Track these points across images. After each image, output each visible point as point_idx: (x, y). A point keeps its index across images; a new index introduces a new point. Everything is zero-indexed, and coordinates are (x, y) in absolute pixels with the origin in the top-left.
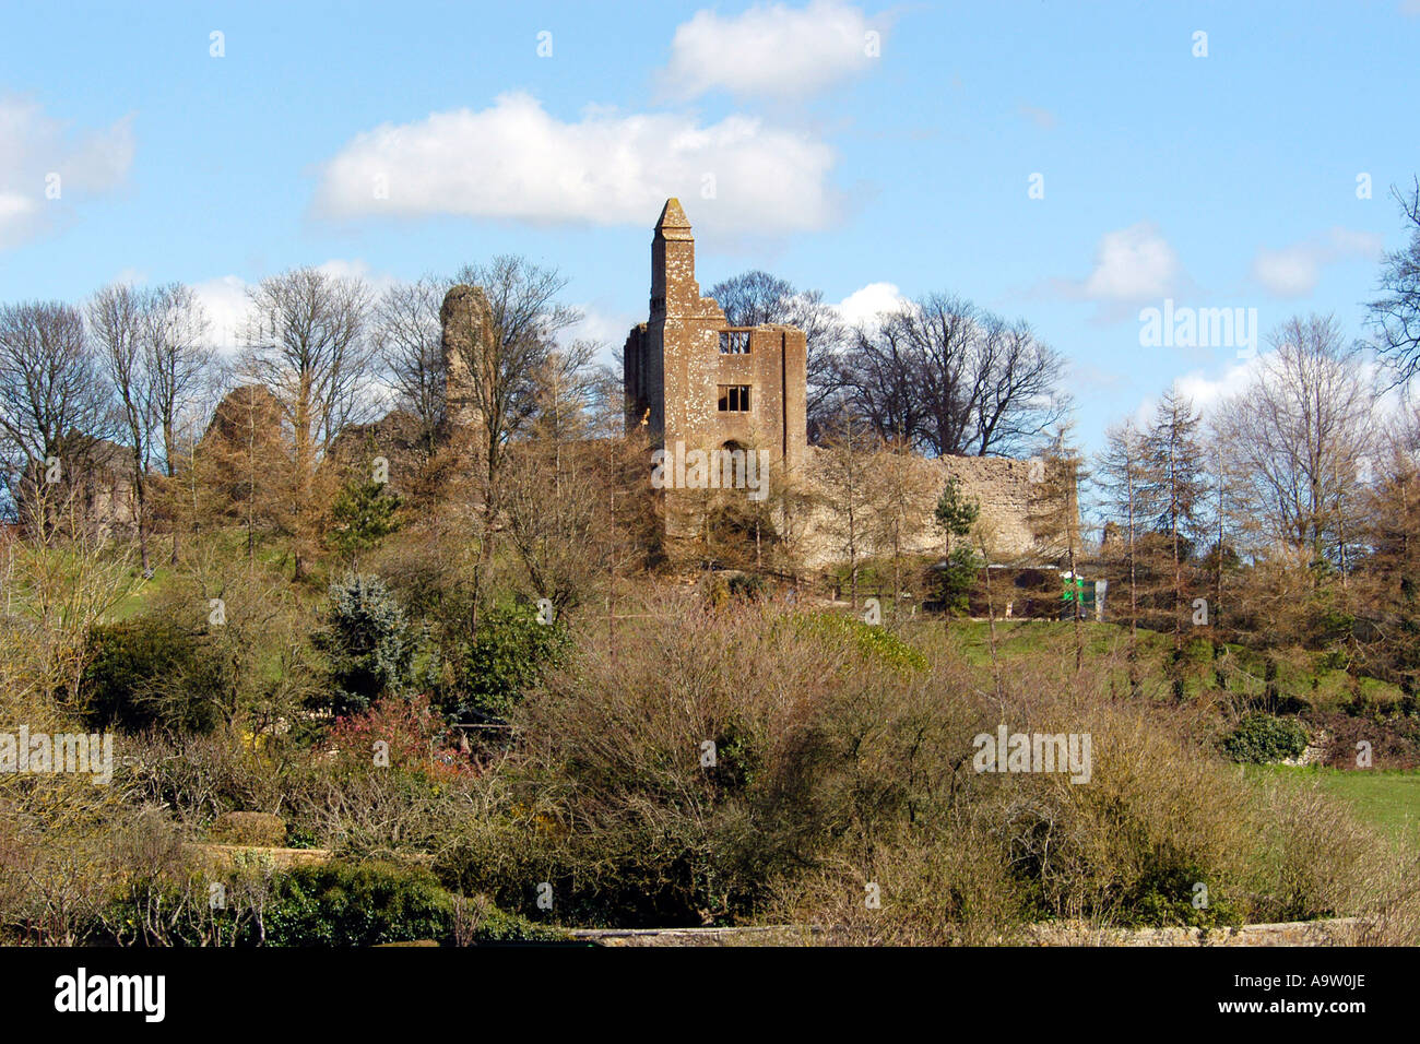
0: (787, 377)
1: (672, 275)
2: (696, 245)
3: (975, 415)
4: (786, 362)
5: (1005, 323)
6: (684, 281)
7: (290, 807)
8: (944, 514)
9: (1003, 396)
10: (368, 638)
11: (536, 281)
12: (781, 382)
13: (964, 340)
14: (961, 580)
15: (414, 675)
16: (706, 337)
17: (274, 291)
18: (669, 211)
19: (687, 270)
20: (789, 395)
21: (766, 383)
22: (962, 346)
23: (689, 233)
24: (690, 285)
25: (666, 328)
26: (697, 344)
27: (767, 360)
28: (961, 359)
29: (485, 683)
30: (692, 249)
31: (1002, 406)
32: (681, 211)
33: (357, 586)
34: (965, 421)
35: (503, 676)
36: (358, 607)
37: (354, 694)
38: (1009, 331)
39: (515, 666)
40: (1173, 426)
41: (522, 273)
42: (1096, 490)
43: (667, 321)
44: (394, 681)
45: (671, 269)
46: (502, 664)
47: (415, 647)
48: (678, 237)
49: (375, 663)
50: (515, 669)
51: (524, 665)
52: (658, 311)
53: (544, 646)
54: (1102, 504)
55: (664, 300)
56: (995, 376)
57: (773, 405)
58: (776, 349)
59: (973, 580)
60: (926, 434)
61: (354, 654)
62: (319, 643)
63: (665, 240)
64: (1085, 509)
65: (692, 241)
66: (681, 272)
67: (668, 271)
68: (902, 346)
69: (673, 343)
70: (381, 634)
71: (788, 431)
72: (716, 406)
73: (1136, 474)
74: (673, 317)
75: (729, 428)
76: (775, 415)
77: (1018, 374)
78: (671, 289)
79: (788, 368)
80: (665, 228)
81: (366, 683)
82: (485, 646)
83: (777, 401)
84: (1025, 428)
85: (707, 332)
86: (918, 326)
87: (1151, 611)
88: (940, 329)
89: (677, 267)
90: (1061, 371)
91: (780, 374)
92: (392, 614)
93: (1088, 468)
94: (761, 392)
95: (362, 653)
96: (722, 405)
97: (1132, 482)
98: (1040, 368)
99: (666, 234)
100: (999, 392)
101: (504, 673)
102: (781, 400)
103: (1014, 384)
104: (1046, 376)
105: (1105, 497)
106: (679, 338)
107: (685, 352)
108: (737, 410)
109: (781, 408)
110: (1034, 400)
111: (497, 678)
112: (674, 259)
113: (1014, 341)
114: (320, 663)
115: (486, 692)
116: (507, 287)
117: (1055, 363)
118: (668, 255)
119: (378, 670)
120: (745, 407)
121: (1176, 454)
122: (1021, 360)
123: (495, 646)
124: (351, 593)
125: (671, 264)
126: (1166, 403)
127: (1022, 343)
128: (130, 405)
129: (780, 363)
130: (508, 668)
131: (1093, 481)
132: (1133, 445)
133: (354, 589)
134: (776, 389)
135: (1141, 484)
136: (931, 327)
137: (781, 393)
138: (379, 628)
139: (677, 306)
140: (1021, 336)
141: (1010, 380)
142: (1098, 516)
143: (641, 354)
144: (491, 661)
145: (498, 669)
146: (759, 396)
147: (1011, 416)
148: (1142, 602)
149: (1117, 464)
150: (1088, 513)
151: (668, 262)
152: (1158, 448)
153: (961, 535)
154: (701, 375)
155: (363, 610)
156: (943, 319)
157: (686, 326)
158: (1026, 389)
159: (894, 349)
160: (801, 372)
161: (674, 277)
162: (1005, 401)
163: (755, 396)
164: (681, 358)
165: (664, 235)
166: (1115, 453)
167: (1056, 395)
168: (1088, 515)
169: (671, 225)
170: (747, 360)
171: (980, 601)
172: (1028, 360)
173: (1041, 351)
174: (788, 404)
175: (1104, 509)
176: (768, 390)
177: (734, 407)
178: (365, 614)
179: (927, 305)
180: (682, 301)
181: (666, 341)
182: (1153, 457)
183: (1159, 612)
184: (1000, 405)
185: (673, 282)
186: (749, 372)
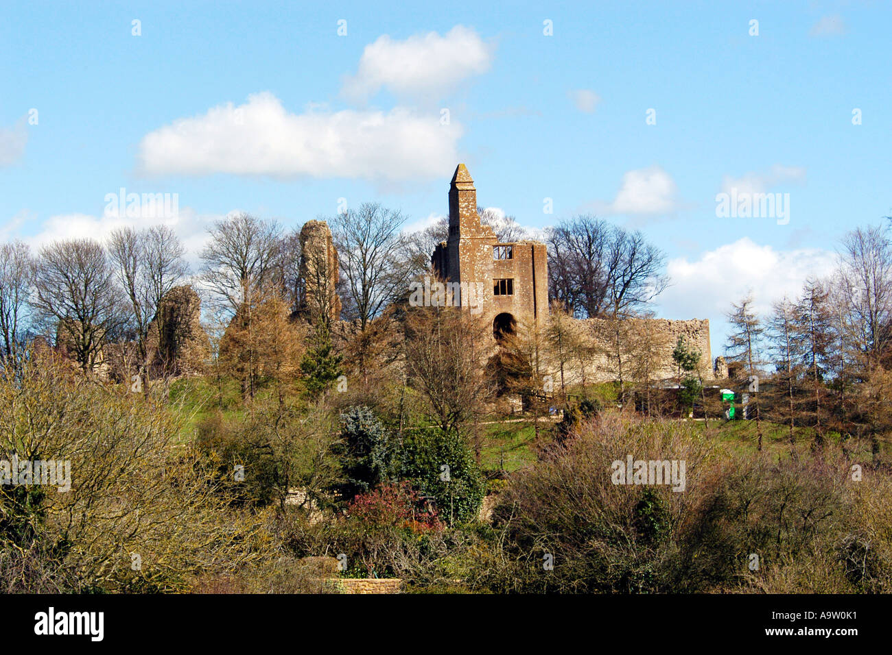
0: (536, 273)
1: (463, 211)
2: (477, 193)
3: (609, 291)
4: (535, 263)
5: (627, 233)
6: (470, 215)
7: (332, 552)
8: (678, 356)
9: (627, 278)
10: (365, 446)
11: (388, 218)
12: (532, 276)
13: (601, 245)
14: (689, 398)
15: (393, 469)
16: (485, 250)
17: (223, 228)
18: (459, 172)
19: (472, 208)
20: (537, 284)
21: (522, 277)
22: (600, 248)
23: (472, 185)
24: (474, 218)
25: (460, 244)
26: (479, 254)
27: (523, 262)
28: (599, 256)
29: (410, 470)
30: (474, 195)
31: (626, 285)
32: (467, 172)
33: (356, 414)
34: (603, 295)
35: (421, 466)
36: (358, 427)
37: (360, 481)
38: (629, 238)
39: (428, 459)
40: (812, 299)
41: (378, 214)
42: (766, 340)
43: (461, 240)
44: (383, 472)
45: (462, 208)
46: (420, 458)
47: (394, 451)
48: (465, 188)
49: (370, 461)
50: (428, 461)
51: (434, 459)
52: (455, 234)
53: (446, 446)
54: (770, 348)
55: (458, 227)
56: (621, 266)
57: (527, 291)
58: (528, 255)
59: (696, 398)
60: (581, 303)
61: (356, 456)
62: (335, 451)
63: (458, 190)
64: (759, 351)
65: (475, 190)
66: (468, 209)
67: (461, 209)
68: (562, 249)
69: (465, 254)
70: (373, 444)
71: (537, 307)
72: (493, 292)
73: (791, 329)
74: (465, 237)
75: (501, 306)
76: (529, 297)
77: (637, 264)
78: (462, 221)
79: (536, 267)
80: (458, 182)
81: (367, 474)
82: (409, 447)
83: (530, 287)
84: (641, 298)
85: (486, 246)
86: (572, 237)
87: (804, 413)
88: (586, 238)
89: (467, 207)
90: (662, 263)
91: (531, 272)
92: (379, 431)
93: (761, 327)
94: (520, 283)
95: (362, 456)
96: (496, 293)
97: (789, 334)
98: (650, 260)
99: (459, 187)
100: (624, 275)
101: (422, 464)
102: (532, 287)
103: (633, 271)
104: (653, 266)
105: (772, 344)
106: (468, 251)
107: (472, 260)
108: (505, 294)
109: (532, 292)
110: (647, 280)
111: (418, 467)
112: (464, 202)
113: (632, 244)
114: (334, 463)
115: (411, 476)
116: (369, 222)
117: (659, 257)
118: (460, 199)
119: (374, 465)
120: (511, 292)
121: (814, 315)
122: (637, 256)
123: (415, 448)
124: (353, 418)
125: (462, 205)
126: (808, 285)
127: (638, 245)
128: (136, 304)
129: (531, 264)
130: (424, 460)
131: (765, 335)
132: (789, 310)
133: (355, 416)
134: (529, 280)
135: (793, 335)
136: (580, 237)
137: (532, 283)
138: (372, 440)
139: (466, 231)
140: (637, 241)
141: (631, 268)
142: (768, 356)
143: (443, 261)
144: (413, 457)
145: (418, 462)
146: (519, 285)
147: (632, 291)
148: (798, 407)
149: (779, 323)
150: (762, 354)
151: (460, 204)
152: (804, 313)
153: (688, 370)
154: (483, 273)
155: (361, 428)
156: (587, 231)
157: (473, 243)
158: (640, 274)
159: (557, 251)
160: (544, 271)
161: (464, 213)
162: (629, 282)
163: (517, 285)
164: (471, 262)
165: (457, 187)
166: (778, 317)
167: (660, 277)
168: (762, 356)
169: (461, 180)
170: (511, 263)
171: (700, 410)
172: (642, 257)
173: (649, 249)
174: (537, 290)
175: (771, 352)
176: (524, 281)
177: (504, 293)
178: (363, 432)
179: (577, 223)
180: (470, 228)
181: (461, 252)
182: (800, 318)
183: (809, 413)
184: (625, 284)
185: (464, 216)
186: (512, 270)
